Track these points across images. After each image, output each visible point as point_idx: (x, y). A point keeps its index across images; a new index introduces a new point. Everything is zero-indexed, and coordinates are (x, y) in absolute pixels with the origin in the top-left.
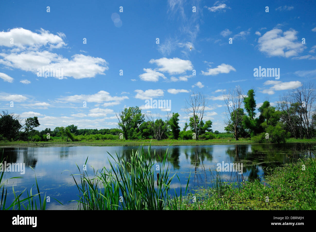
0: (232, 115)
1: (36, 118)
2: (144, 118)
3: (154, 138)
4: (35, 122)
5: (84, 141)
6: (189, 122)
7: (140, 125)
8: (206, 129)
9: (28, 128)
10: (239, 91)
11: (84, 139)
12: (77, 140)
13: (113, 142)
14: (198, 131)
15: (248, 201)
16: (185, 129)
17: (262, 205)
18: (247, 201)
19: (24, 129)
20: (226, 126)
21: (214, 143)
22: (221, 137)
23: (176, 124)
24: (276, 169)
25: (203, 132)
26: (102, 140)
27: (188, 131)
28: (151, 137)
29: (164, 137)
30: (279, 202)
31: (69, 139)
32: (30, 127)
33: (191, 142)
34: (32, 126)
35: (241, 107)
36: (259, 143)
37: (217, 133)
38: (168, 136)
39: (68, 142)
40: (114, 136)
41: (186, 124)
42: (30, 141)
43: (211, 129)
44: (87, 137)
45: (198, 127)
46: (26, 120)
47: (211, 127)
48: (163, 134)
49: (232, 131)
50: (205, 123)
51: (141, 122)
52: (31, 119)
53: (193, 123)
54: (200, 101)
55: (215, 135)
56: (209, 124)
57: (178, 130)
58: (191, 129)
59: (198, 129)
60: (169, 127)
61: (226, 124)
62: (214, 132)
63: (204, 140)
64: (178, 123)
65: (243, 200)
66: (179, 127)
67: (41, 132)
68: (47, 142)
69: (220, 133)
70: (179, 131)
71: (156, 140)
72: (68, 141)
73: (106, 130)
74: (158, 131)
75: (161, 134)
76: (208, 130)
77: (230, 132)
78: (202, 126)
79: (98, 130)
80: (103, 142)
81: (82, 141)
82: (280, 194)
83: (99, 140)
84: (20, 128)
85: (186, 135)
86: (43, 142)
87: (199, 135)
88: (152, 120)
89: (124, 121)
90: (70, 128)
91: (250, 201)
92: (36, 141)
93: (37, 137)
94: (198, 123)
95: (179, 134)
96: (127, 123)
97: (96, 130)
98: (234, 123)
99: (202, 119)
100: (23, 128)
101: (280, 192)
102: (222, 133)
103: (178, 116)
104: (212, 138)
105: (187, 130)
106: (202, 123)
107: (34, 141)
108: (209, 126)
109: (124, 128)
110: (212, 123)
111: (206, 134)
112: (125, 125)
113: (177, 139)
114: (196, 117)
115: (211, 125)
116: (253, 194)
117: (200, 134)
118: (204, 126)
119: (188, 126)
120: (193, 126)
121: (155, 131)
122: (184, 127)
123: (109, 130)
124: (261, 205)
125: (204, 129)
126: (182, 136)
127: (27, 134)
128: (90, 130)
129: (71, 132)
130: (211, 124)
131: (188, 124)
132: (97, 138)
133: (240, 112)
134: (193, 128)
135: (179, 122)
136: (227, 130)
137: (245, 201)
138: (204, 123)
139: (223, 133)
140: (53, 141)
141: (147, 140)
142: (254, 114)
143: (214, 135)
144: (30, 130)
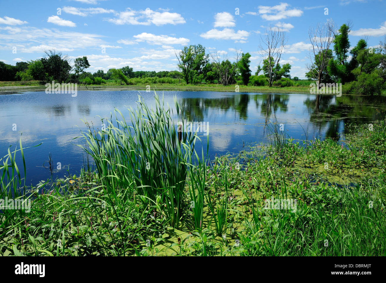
0: (317, 57)
1: (85, 58)
2: (208, 59)
3: (220, 83)
4: (85, 62)
5: (140, 84)
6: (262, 65)
7: (204, 67)
8: (283, 74)
9: (78, 69)
10: (330, 26)
11: (139, 82)
12: (131, 84)
13: (171, 86)
14: (273, 76)
15: (316, 166)
16: (257, 74)
17: (334, 172)
18: (314, 165)
19: (74, 71)
20: (308, 71)
21: (291, 91)
22: (301, 84)
23: (247, 67)
24: (361, 126)
25: (278, 77)
26: (159, 84)
27: (260, 76)
28: (216, 81)
29: (232, 81)
30: (357, 169)
31: (123, 82)
32: (80, 69)
33: (263, 89)
34: (82, 68)
35: (330, 48)
36: (346, 94)
37: (296, 79)
38: (236, 80)
39: (121, 86)
40: (173, 80)
41: (259, 67)
42: (81, 84)
43: (289, 75)
44: (143, 80)
45: (272, 71)
46: (75, 60)
47: (289, 72)
48: (231, 78)
49: (315, 78)
50: (282, 67)
51: (204, 62)
52: (80, 59)
53: (267, 66)
54: (278, 39)
55: (294, 82)
56: (287, 68)
57: (248, 74)
58: (264, 73)
59: (272, 74)
60: (238, 70)
61: (308, 69)
62: (292, 78)
63: (279, 87)
64: (249, 66)
65: (310, 163)
66: (250, 71)
67: (94, 74)
68: (100, 85)
69: (300, 80)
70: (250, 75)
71: (222, 85)
72: (122, 84)
73: (165, 73)
74: (225, 75)
75: (228, 78)
76: (285, 76)
77: (313, 79)
78: (278, 71)
79: (157, 72)
80: (161, 86)
81: (137, 85)
82: (361, 160)
83: (156, 83)
84: (70, 70)
85: (258, 80)
86: (95, 86)
87: (273, 81)
88: (218, 62)
89: (184, 62)
90: (125, 70)
91: (319, 166)
92: (88, 84)
93: (88, 79)
94: (274, 66)
95: (249, 79)
96: (189, 64)
97: (154, 73)
98: (319, 68)
99: (278, 61)
100: (73, 69)
101: (362, 157)
102: (302, 80)
103: (249, 56)
104: (289, 85)
105: (260, 74)
106: (278, 67)
107: (85, 84)
108: (286, 71)
109: (185, 70)
110: (291, 67)
111: (283, 80)
112: (186, 66)
113: (247, 85)
114: (271, 59)
115: (290, 70)
116: (324, 157)
117: (275, 80)
118: (280, 70)
119: (261, 70)
120: (266, 70)
121: (220, 74)
122: (256, 71)
123: (168, 72)
124: (332, 172)
125: (279, 74)
126: (253, 81)
127: (77, 77)
128: (146, 72)
129: (126, 74)
130: (289, 68)
131: (261, 68)
132: (154, 81)
133: (327, 54)
134: (266, 72)
135: (250, 64)
136: (309, 76)
137: (312, 165)
138: (280, 67)
139: (304, 80)
140: (105, 85)
141: (211, 85)
142: (345, 57)
143: (291, 81)
144: (80, 71)
